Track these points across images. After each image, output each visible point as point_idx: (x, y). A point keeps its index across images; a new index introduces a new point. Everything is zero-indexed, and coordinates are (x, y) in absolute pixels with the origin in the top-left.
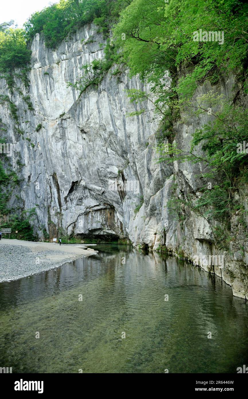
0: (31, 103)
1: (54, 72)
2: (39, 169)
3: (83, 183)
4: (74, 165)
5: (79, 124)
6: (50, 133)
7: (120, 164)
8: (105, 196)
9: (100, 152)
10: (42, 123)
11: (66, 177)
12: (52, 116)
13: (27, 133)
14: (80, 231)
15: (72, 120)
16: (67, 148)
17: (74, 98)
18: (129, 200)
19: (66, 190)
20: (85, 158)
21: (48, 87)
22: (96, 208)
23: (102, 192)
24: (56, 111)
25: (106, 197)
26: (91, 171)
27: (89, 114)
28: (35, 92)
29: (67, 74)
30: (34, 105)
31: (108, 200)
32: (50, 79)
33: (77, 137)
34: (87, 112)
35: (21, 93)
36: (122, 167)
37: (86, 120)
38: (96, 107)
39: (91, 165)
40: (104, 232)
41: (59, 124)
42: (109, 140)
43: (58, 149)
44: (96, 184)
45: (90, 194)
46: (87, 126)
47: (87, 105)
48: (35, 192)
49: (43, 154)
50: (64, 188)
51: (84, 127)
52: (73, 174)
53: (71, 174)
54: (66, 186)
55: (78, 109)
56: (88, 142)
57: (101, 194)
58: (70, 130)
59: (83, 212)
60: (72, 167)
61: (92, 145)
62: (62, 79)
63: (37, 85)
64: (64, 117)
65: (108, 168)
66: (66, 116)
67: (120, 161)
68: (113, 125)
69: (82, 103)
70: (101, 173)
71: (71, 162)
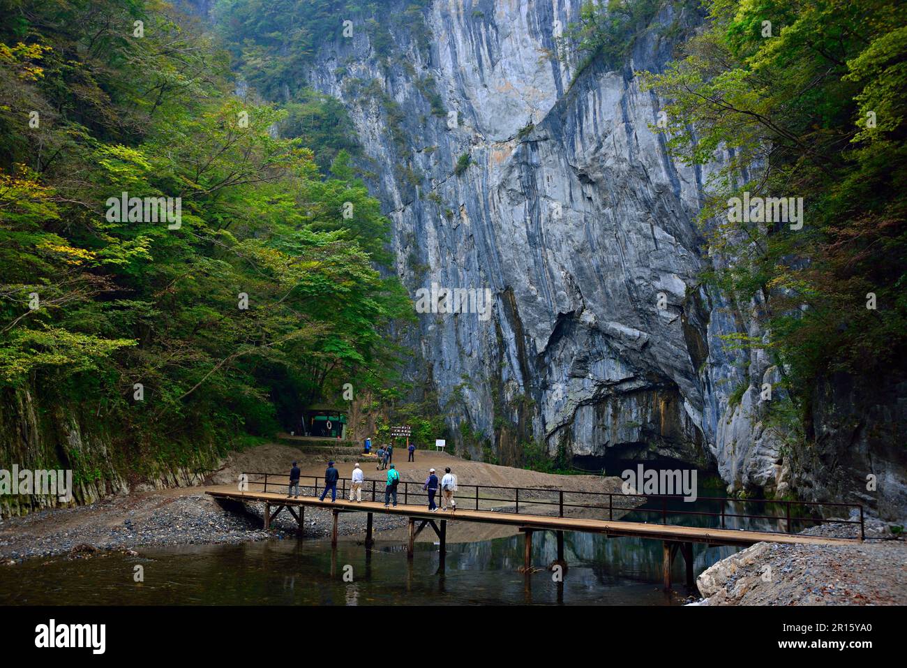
0: (439, 96)
1: (498, 10)
2: (466, 277)
3: (589, 318)
4: (563, 268)
5: (575, 160)
6: (495, 180)
7: (690, 270)
8: (651, 354)
9: (633, 235)
10: (470, 150)
11: (540, 299)
12: (496, 132)
13: (431, 180)
14: (582, 449)
15: (553, 146)
16: (542, 221)
17: (558, 83)
18: (715, 370)
19: (541, 336)
20: (594, 251)
21: (484, 52)
22: (626, 387)
23: (641, 343)
24: (507, 117)
25: (653, 357)
26: (609, 286)
27: (600, 134)
28: (448, 65)
29: (533, 16)
30: (446, 102)
31: (660, 365)
32: (487, 29)
33: (568, 191)
34: (596, 127)
35: (409, 71)
36: (694, 278)
37: (592, 149)
38: (620, 115)
39: (608, 271)
40: (649, 453)
41: (516, 156)
42: (657, 205)
43: (517, 224)
44: (624, 321)
45: (610, 347)
46: (596, 165)
47: (595, 110)
48: (458, 343)
49: (475, 235)
50: (537, 329)
51: (588, 167)
52: (559, 293)
53: (555, 293)
54: (541, 326)
55: (569, 120)
56: (601, 208)
57: (639, 349)
58: (548, 171)
59: (590, 396)
60: (556, 272)
61: (611, 217)
62: (522, 28)
63: (453, 45)
64: (532, 137)
65: (658, 279)
66: (537, 133)
67: (690, 261)
68: (667, 168)
69: (580, 102)
70: (637, 292)
71: (555, 260)
